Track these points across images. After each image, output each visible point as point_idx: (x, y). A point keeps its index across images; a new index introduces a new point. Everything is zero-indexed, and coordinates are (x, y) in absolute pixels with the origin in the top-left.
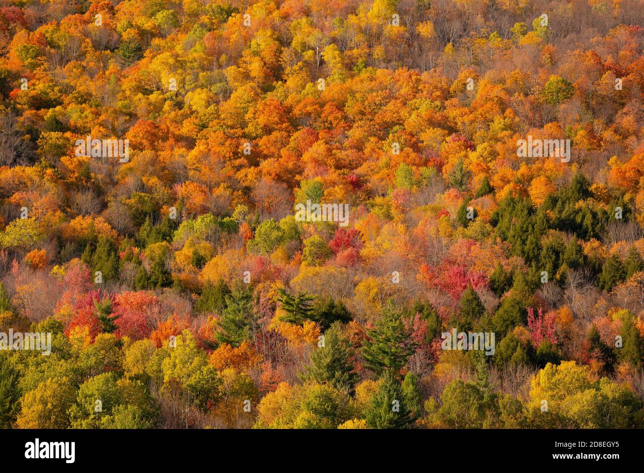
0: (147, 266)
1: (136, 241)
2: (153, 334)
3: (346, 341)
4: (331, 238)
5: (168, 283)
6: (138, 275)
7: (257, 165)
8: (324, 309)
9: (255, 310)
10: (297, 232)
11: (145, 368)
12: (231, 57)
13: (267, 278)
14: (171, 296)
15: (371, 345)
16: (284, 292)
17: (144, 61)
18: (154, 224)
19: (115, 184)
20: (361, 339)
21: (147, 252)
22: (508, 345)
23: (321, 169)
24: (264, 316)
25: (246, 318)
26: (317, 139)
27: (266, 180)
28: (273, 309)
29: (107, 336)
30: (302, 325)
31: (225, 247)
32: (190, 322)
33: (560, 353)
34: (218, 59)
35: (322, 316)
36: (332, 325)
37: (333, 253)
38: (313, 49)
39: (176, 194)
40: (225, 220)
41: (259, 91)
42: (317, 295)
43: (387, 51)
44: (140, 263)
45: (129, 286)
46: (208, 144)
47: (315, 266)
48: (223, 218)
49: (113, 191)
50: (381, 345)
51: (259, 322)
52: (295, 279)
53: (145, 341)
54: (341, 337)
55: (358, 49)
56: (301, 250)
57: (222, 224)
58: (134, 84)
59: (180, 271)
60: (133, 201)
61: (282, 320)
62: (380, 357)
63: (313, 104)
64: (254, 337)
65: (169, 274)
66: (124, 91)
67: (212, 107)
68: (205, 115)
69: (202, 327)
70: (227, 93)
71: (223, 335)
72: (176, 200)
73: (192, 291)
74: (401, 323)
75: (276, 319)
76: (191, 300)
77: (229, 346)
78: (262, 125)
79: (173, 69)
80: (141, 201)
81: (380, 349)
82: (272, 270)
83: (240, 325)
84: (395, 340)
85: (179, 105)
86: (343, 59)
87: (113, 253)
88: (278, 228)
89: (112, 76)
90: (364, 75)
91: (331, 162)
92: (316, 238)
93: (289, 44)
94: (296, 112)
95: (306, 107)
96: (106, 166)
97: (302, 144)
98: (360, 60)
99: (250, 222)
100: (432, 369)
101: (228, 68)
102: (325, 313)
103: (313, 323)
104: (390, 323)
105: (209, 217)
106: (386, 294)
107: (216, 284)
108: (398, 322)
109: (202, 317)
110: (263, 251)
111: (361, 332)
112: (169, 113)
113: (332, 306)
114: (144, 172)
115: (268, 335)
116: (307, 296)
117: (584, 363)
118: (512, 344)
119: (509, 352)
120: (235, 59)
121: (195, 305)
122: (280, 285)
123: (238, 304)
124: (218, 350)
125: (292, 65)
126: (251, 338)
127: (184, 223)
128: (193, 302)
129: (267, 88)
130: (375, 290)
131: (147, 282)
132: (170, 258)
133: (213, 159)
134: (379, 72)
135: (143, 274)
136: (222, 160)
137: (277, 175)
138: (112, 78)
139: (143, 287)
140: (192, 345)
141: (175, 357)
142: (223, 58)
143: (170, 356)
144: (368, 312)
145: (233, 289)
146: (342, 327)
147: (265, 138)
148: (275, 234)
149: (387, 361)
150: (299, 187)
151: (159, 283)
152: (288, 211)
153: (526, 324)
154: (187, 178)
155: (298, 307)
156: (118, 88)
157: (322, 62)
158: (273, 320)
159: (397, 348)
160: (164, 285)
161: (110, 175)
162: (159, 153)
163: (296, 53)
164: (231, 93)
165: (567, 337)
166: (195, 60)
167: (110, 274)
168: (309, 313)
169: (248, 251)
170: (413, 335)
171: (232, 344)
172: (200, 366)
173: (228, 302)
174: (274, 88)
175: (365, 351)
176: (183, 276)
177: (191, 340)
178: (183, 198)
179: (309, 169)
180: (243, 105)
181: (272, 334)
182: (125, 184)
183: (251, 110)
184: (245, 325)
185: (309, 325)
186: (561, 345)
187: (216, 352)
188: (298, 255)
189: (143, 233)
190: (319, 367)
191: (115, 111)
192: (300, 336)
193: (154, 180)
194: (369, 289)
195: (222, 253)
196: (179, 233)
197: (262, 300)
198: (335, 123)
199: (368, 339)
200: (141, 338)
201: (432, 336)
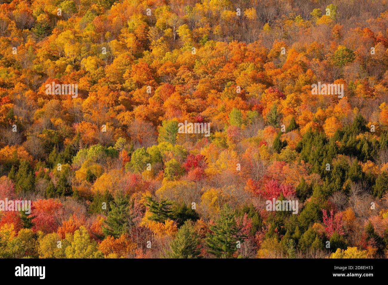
0: (55, 181)
1: (47, 164)
2: (59, 229)
3: (195, 234)
4: (184, 161)
5: (69, 193)
6: (48, 188)
7: (131, 109)
8: (179, 211)
9: (131, 212)
10: (160, 157)
11: (54, 253)
12: (113, 33)
13: (139, 189)
14: (71, 202)
15: (213, 236)
16: (151, 199)
17: (52, 36)
18: (59, 151)
19: (32, 123)
20: (206, 232)
21: (54, 171)
22: (309, 236)
23: (177, 112)
24: (137, 216)
25: (124, 218)
26: (174, 91)
27: (138, 120)
28: (144, 211)
29: (27, 230)
30: (164, 223)
31: (109, 167)
32: (85, 220)
33: (346, 242)
34: (104, 35)
35: (178, 216)
36: (185, 222)
37: (186, 171)
38: (171, 28)
39: (75, 130)
40: (109, 148)
41: (133, 57)
42: (174, 201)
43: (223, 29)
44: (49, 179)
45: (42, 195)
46: (97, 95)
47: (173, 180)
48: (108, 147)
49: (30, 128)
50: (220, 236)
51: (134, 220)
52: (159, 190)
53: (54, 234)
54: (192, 231)
55: (202, 27)
56: (163, 169)
57: (107, 151)
58: (46, 53)
59: (78, 184)
60: (44, 135)
61: (149, 219)
62: (219, 245)
63: (171, 66)
64: (130, 231)
65: (70, 187)
66: (39, 58)
67: (100, 68)
68: (94, 75)
69: (94, 224)
70: (110, 59)
71: (108, 230)
72: (74, 134)
73: (86, 199)
74: (234, 221)
75: (145, 218)
76: (86, 205)
77: (113, 238)
78: (135, 82)
79: (73, 42)
80: (50, 135)
81: (219, 239)
82: (143, 184)
83: (120, 223)
84: (230, 233)
85: (77, 67)
86: (192, 35)
87: (30, 172)
88: (147, 154)
89: (30, 47)
90: (207, 46)
91: (184, 107)
92: (174, 161)
93: (154, 25)
94: (159, 72)
95: (166, 68)
96: (24, 111)
97: (163, 95)
98: (204, 36)
99: (127, 150)
100: (256, 253)
101: (111, 42)
102: (180, 214)
103: (172, 221)
104: (226, 221)
105: (99, 147)
106: (223, 200)
107: (104, 194)
108: (232, 220)
109: (93, 218)
110: (136, 170)
111: (206, 227)
112: (70, 74)
113: (185, 209)
114: (52, 115)
115: (140, 230)
116: (167, 202)
117: (363, 249)
118: (312, 235)
119: (310, 241)
120: (116, 35)
121: (88, 209)
122: (148, 194)
123: (119, 208)
124: (105, 240)
125: (156, 39)
126: (128, 232)
127: (81, 151)
128: (87, 207)
129: (139, 56)
130: (216, 198)
131: (54, 193)
132: (71, 176)
133: (100, 105)
134: (218, 44)
135: (52, 187)
136: (107, 106)
137: (146, 117)
138: (30, 49)
139: (52, 196)
140: (87, 237)
141: (75, 246)
142: (108, 34)
143: (71, 245)
144: (211, 213)
145: (115, 197)
146: (192, 224)
147: (137, 91)
148: (145, 159)
149: (224, 248)
150: (161, 125)
151: (63, 193)
152: (154, 142)
153: (322, 221)
154: (82, 119)
155: (161, 210)
156: (33, 56)
157: (177, 37)
158: (143, 219)
159: (231, 239)
160: (67, 194)
161: (28, 117)
162: (63, 101)
163: (159, 31)
164: (113, 59)
165: (351, 230)
166: (88, 36)
167: (28, 187)
168: (169, 214)
169: (126, 170)
170: (242, 229)
171: (115, 236)
172: (92, 252)
173: (111, 206)
174: (144, 55)
175: (209, 241)
176: (80, 188)
177: (86, 233)
178: (80, 133)
179: (169, 112)
180: (122, 68)
181: (143, 229)
182: (39, 123)
183: (127, 71)
184: (124, 222)
185: (169, 223)
186: (346, 236)
187: (103, 242)
188: (161, 173)
189: (51, 158)
190: (176, 252)
191: (32, 72)
192: (162, 231)
193: (59, 121)
194: (211, 197)
195: (107, 172)
196: (77, 158)
197: (135, 205)
198: (186, 79)
199: (211, 232)
200: (51, 232)
201: (255, 230)
